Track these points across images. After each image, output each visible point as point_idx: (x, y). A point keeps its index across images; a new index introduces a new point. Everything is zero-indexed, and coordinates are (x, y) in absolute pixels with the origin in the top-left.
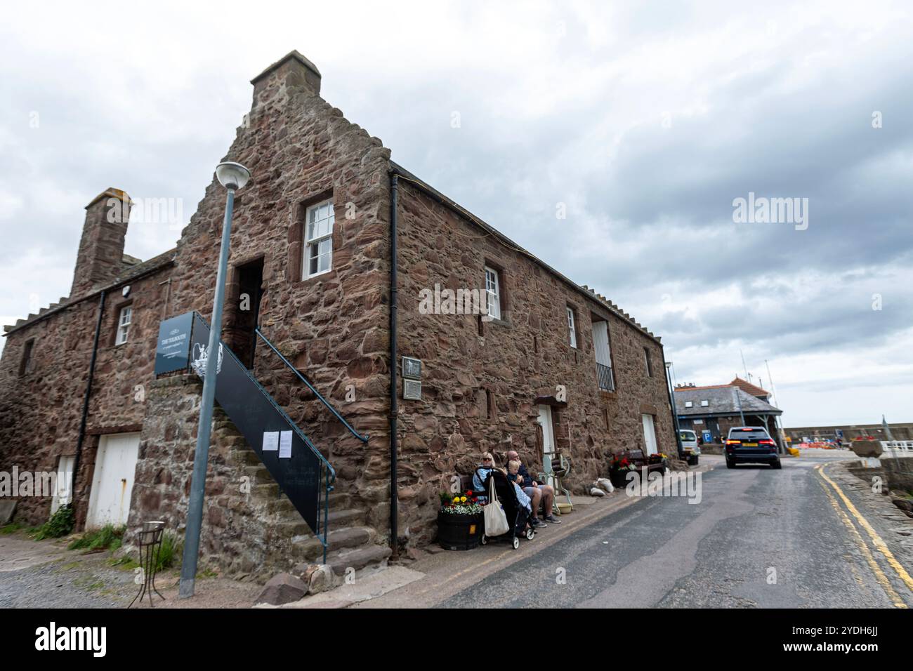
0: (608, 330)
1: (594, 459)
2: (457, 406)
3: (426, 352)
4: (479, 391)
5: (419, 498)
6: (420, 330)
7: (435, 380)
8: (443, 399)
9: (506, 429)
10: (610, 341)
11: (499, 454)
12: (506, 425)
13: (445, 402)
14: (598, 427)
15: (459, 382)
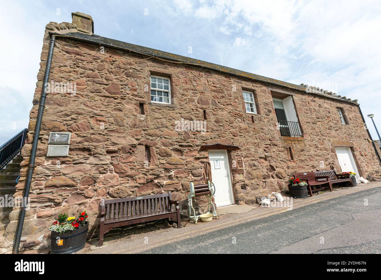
0: (293, 101)
1: (276, 179)
2: (112, 157)
3: (79, 128)
4: (138, 146)
5: (57, 216)
6: (73, 116)
7: (86, 143)
8: (94, 154)
9: (168, 167)
10: (295, 106)
11: (159, 183)
12: (167, 165)
13: (97, 155)
14: (279, 159)
15: (114, 143)
